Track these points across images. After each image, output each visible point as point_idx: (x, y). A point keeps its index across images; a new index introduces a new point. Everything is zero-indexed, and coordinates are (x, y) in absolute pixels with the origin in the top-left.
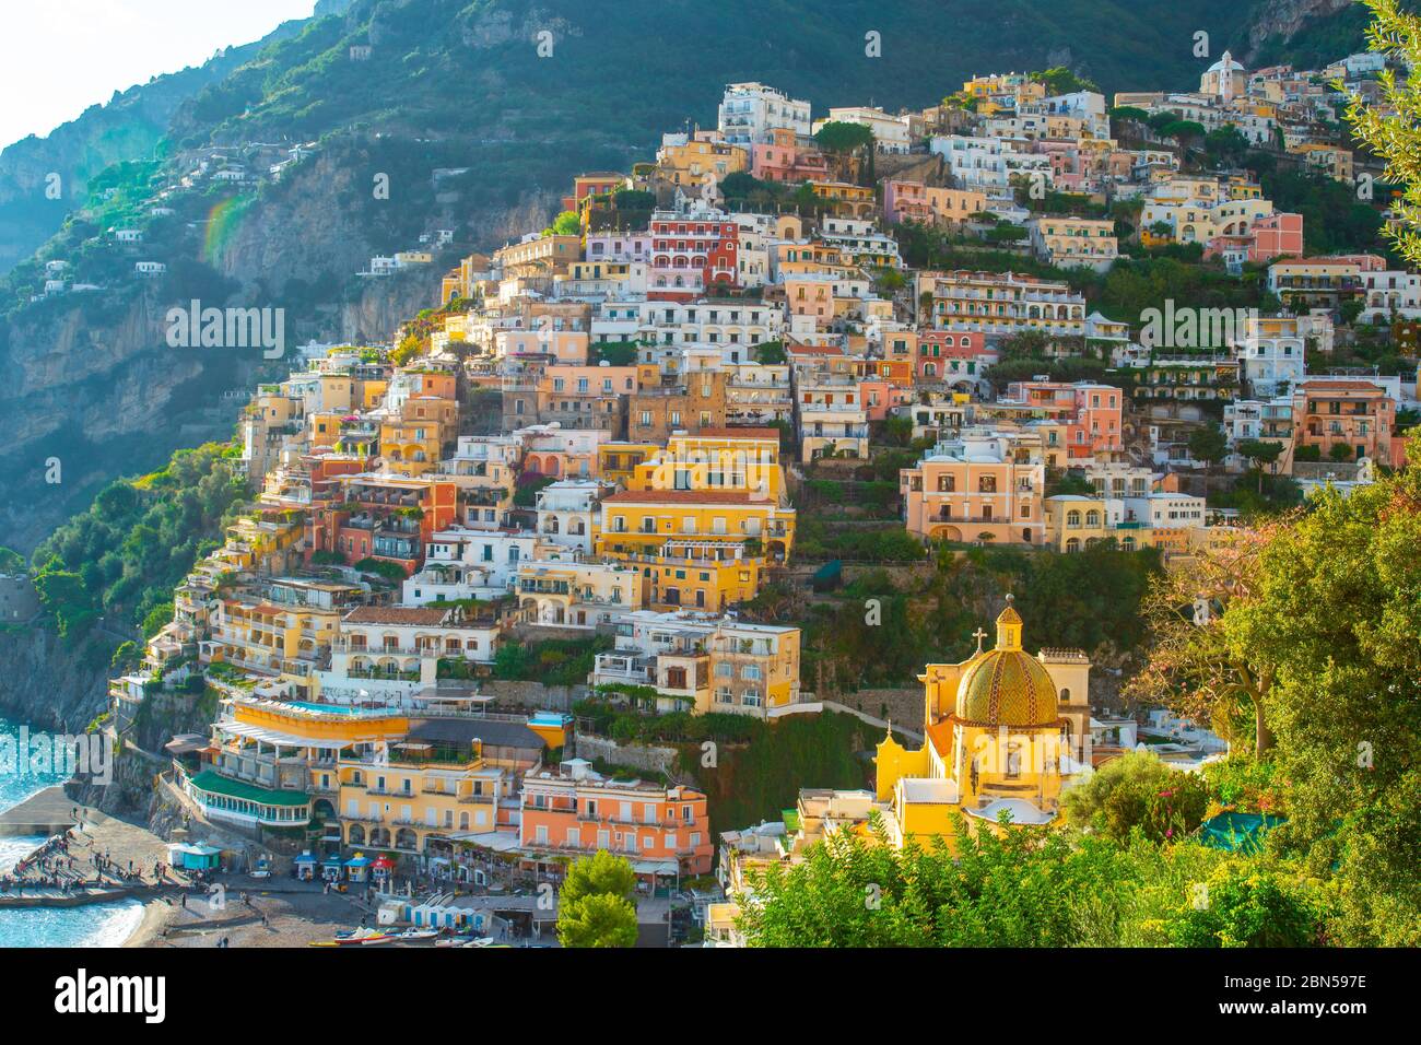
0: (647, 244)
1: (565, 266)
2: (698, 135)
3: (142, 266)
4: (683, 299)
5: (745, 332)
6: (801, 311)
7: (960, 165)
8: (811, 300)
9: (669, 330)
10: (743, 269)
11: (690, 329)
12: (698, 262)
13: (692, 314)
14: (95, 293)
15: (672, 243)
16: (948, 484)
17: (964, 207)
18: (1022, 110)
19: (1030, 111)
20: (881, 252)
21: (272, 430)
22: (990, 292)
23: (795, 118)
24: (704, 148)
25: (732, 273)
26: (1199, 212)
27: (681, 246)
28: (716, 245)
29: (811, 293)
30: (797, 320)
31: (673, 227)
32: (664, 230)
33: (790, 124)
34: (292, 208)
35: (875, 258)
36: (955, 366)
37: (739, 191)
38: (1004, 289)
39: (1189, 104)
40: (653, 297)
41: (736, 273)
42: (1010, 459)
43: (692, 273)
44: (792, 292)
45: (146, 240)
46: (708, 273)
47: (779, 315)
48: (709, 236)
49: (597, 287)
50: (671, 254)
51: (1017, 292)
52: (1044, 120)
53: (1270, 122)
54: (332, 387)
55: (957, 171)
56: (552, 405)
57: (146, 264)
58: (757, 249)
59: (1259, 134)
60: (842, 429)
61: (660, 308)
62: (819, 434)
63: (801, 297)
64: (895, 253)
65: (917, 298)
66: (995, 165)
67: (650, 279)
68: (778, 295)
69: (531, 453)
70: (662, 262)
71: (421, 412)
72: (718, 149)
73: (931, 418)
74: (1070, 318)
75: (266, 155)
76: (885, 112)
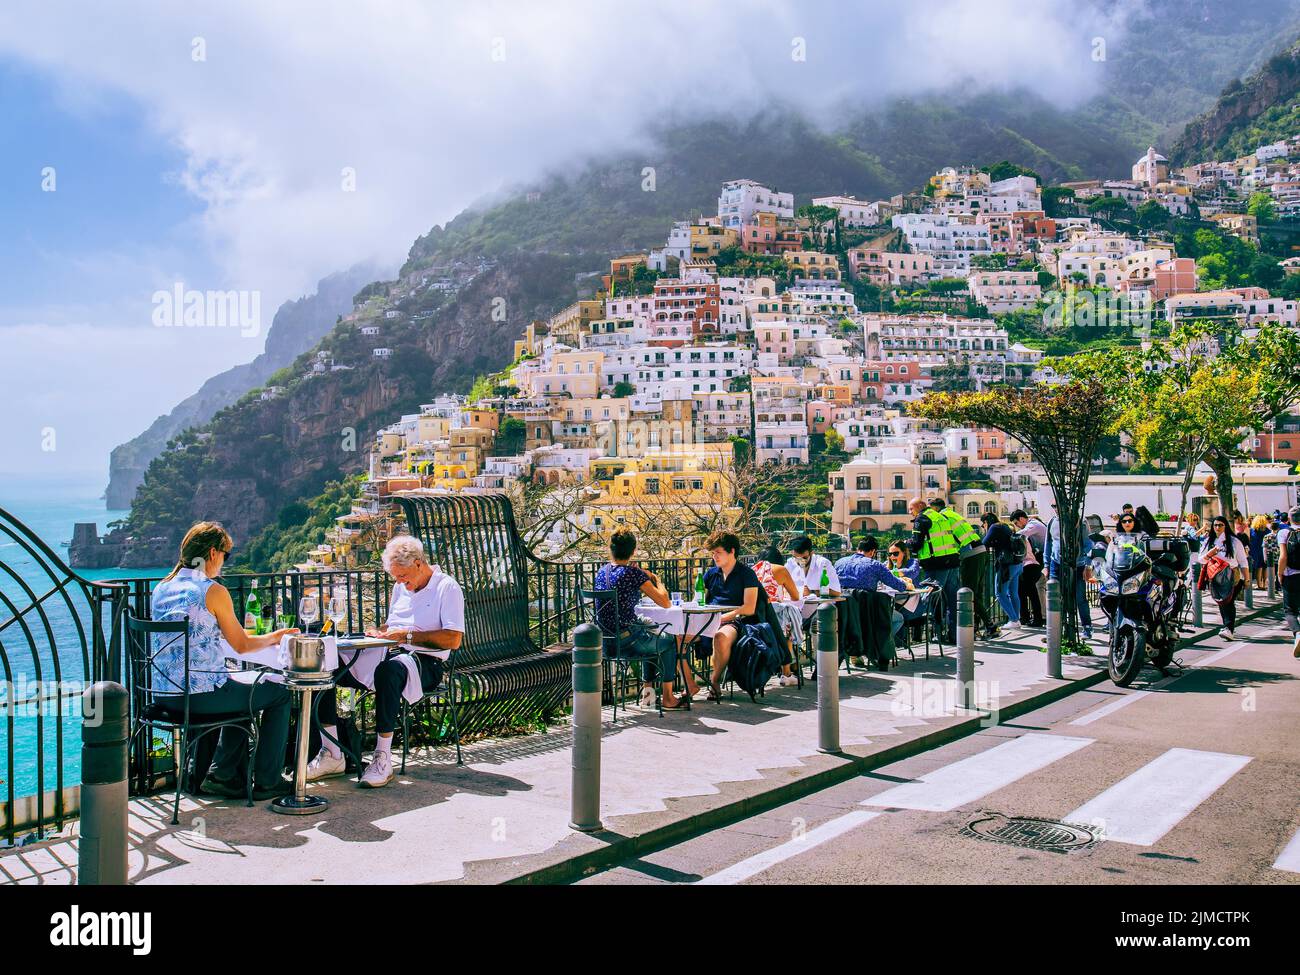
0: (651, 304)
1: (588, 324)
2: (702, 222)
3: (377, 352)
4: (672, 345)
5: (721, 367)
6: (768, 350)
7: (915, 235)
8: (776, 342)
9: (660, 369)
10: (724, 320)
11: (677, 367)
12: (690, 316)
13: (678, 356)
14: (346, 372)
15: (670, 303)
16: (864, 482)
17: (915, 267)
18: (968, 193)
19: (975, 193)
20: (840, 302)
21: (386, 459)
22: (928, 330)
23: (780, 205)
24: (705, 230)
25: (715, 324)
26: (1109, 263)
27: (677, 304)
28: (703, 302)
29: (776, 337)
30: (763, 357)
31: (670, 290)
32: (664, 292)
33: (775, 209)
34: (479, 306)
35: (834, 308)
36: (894, 389)
37: (728, 260)
38: (939, 326)
39: (1120, 188)
40: (651, 344)
41: (719, 324)
42: (917, 461)
43: (684, 325)
44: (760, 336)
45: (381, 334)
46: (696, 324)
47: (748, 354)
48: (698, 296)
49: (610, 338)
50: (668, 311)
51: (951, 330)
52: (986, 200)
53: (1187, 198)
54: (427, 425)
55: (911, 240)
56: (565, 431)
57: (380, 350)
58: (738, 304)
59: (1179, 208)
60: (789, 441)
61: (653, 351)
62: (770, 446)
63: (768, 338)
64: (852, 303)
65: (866, 337)
66: (944, 235)
67: (650, 331)
68: (749, 338)
69: (538, 469)
70: (662, 317)
71: (463, 440)
72: (715, 231)
73: (862, 429)
74: (995, 347)
75: (465, 271)
76: (857, 199)
